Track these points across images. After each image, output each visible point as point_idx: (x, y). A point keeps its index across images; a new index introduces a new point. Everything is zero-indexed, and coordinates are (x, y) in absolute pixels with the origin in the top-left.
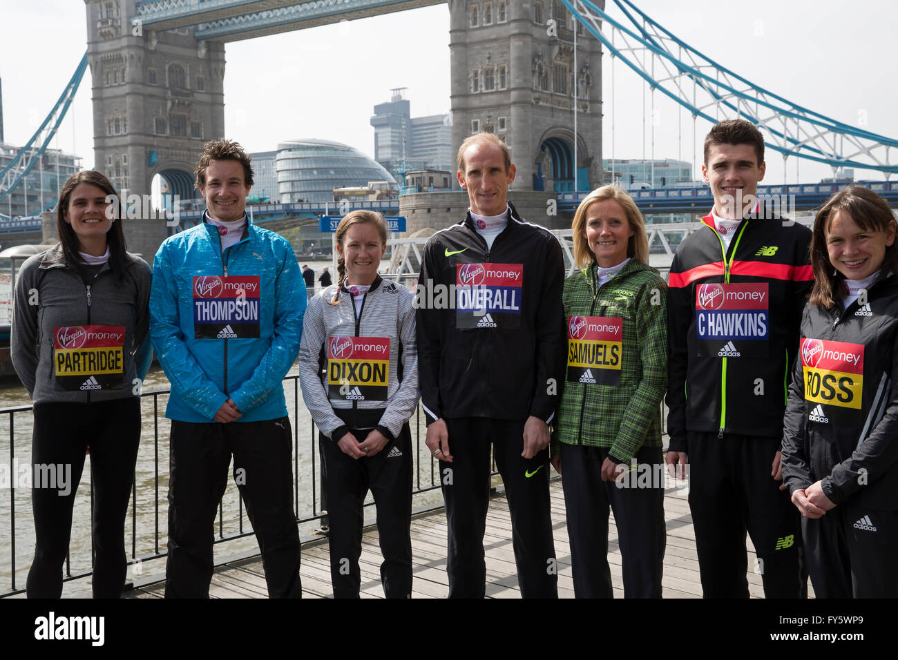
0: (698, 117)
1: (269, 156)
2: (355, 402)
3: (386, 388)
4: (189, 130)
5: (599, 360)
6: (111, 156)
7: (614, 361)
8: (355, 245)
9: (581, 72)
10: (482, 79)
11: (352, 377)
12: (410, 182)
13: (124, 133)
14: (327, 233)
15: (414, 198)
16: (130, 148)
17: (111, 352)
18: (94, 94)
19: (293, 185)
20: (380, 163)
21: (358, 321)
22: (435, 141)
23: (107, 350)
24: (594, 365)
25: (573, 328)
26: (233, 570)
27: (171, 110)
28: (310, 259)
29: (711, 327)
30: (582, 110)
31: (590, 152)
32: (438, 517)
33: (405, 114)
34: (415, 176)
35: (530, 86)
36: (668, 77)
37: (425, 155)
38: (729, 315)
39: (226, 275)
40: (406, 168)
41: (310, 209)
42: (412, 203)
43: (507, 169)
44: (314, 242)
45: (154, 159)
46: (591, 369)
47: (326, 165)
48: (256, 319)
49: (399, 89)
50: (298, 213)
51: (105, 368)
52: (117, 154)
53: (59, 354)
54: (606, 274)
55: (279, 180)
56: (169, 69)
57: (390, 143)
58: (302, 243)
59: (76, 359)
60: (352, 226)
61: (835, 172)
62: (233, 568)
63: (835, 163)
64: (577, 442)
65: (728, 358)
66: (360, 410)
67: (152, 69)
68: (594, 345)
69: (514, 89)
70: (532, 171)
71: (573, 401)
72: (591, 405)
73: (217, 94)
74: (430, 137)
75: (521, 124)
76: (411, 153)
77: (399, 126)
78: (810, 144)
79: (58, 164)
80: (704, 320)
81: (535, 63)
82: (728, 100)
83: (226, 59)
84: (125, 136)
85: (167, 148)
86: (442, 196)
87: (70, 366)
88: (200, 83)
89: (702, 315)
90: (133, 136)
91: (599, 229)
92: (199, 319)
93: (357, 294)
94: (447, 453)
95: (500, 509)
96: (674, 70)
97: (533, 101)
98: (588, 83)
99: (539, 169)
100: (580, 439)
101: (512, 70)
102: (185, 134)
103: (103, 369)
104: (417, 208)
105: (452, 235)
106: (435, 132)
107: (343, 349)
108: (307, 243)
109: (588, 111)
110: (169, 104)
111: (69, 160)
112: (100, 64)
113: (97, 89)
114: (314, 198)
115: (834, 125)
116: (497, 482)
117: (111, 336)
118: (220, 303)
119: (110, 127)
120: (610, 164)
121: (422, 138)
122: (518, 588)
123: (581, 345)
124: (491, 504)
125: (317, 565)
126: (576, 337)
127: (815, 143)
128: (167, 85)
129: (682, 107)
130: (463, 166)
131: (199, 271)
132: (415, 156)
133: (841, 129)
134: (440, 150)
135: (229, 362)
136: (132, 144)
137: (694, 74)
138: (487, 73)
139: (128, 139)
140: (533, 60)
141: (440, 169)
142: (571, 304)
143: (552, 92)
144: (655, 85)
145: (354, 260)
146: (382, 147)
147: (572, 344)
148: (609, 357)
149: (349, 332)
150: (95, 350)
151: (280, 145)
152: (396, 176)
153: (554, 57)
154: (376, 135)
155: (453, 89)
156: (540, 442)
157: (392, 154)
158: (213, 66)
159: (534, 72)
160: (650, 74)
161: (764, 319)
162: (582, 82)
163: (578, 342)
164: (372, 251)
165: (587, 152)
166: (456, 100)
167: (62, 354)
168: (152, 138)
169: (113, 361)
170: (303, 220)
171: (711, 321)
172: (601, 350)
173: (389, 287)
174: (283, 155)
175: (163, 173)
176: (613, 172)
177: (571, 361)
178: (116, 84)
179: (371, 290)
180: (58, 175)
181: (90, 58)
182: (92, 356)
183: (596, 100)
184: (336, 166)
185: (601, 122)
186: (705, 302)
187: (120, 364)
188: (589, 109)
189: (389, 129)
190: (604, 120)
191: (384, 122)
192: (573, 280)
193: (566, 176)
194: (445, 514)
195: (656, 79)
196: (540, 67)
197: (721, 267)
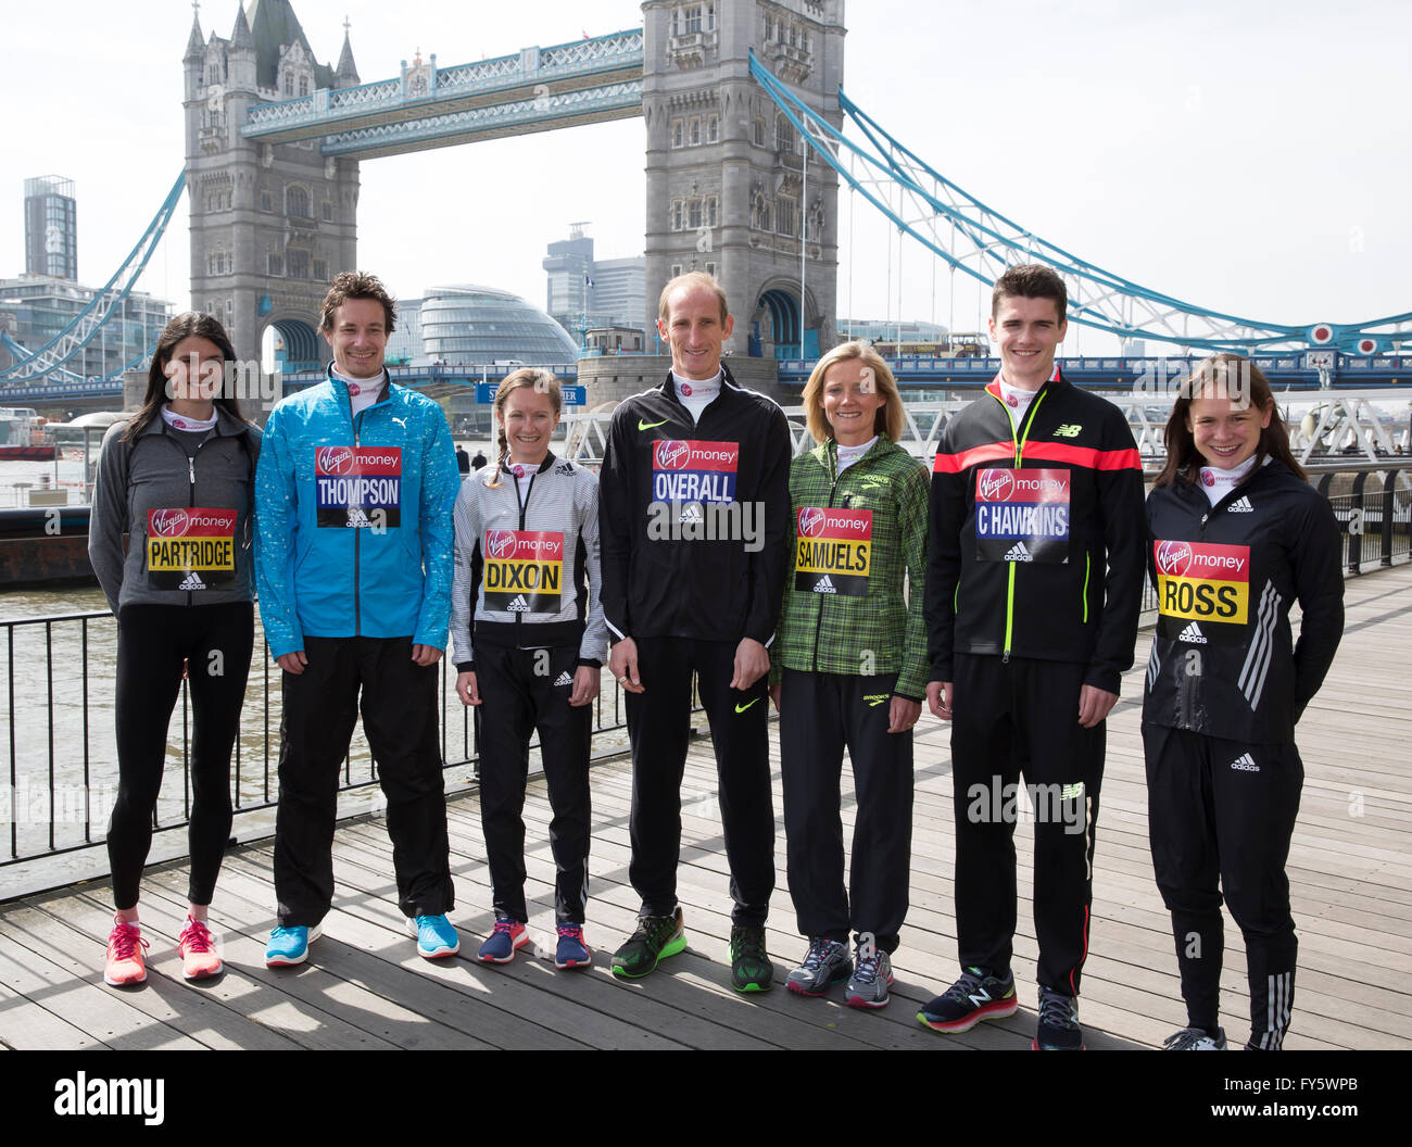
0: (957, 269)
1: (413, 305)
2: (519, 615)
3: (559, 596)
4: (311, 271)
5: (840, 564)
6: (212, 302)
7: (861, 565)
8: (518, 415)
9: (811, 208)
10: (685, 214)
11: (515, 583)
12: (592, 342)
13: (228, 273)
14: (485, 405)
15: (597, 362)
16: (236, 292)
17: (219, 543)
18: (192, 223)
19: (442, 342)
20: (554, 317)
21: (523, 511)
22: (625, 291)
23: (213, 540)
24: (834, 571)
25: (804, 522)
26: (362, 825)
27: (289, 244)
28: (463, 438)
29: (996, 523)
30: (811, 257)
31: (821, 309)
32: (622, 763)
33: (587, 256)
34: (598, 335)
35: (747, 224)
36: (920, 217)
37: (611, 309)
38: (1019, 509)
39: (358, 445)
40: (588, 324)
41: (464, 374)
42: (595, 369)
43: (723, 322)
44: (467, 416)
45: (267, 307)
46: (830, 575)
47: (485, 319)
48: (396, 502)
49: (580, 224)
50: (448, 379)
51: (211, 563)
52: (219, 299)
53: (154, 544)
54: (849, 456)
55: (425, 336)
56: (288, 192)
57: (566, 292)
58: (453, 418)
59: (175, 550)
60: (515, 391)
61: (1123, 343)
62: (362, 822)
63: (1124, 332)
64: (810, 668)
65: (1017, 562)
66: (526, 624)
67: (266, 191)
68: (834, 545)
69: (727, 227)
70: (748, 332)
71: (805, 616)
72: (830, 621)
73: (345, 225)
74: (617, 286)
75: (735, 272)
76: (594, 307)
77: (579, 271)
78: (1093, 308)
79: (145, 311)
80: (986, 514)
81: (753, 196)
82: (994, 250)
83: (361, 181)
84: (230, 276)
85: (284, 293)
86: (632, 361)
87: (167, 559)
88: (327, 211)
89: (983, 509)
90: (240, 277)
91: (840, 396)
92: (323, 502)
93: (522, 475)
94: (636, 681)
95: (702, 755)
96: (928, 209)
97: (750, 243)
98: (820, 223)
99: (756, 330)
100: (815, 664)
101: (725, 204)
102: (306, 276)
103: (208, 564)
104: (601, 375)
105: (647, 402)
106: (625, 280)
107: (503, 546)
108: (459, 418)
109: (820, 258)
110: (287, 237)
111: (159, 306)
112: (200, 185)
113: (197, 215)
114: (469, 359)
115: (1122, 285)
116: (699, 721)
117: (219, 522)
118: (350, 481)
119: (211, 265)
120: (845, 326)
121: (609, 287)
122: (725, 852)
123: (816, 545)
124: (691, 749)
125: (469, 821)
126: (808, 535)
127: (1099, 307)
128: (285, 213)
129: (937, 256)
130: (666, 314)
131: (323, 440)
132: (598, 310)
133: (1130, 289)
134: (631, 302)
135: (361, 557)
136: (237, 288)
137: (952, 214)
138: (692, 207)
139: (234, 281)
140: (751, 192)
141: (631, 327)
142: (802, 493)
143: (775, 232)
144: (903, 227)
145: (516, 435)
146: (558, 297)
147: (802, 543)
148: (854, 560)
149: (511, 525)
150: (199, 539)
151: (426, 292)
152: (575, 334)
153: (777, 189)
154: (550, 280)
155: (648, 225)
156: (756, 670)
157: (570, 306)
158: (344, 189)
159: (752, 206)
160: (897, 213)
161: (1064, 514)
162: (813, 221)
163: (812, 541)
164: (541, 424)
165: (817, 309)
166: (652, 239)
167: (158, 544)
168: (264, 280)
169: (221, 554)
170: (455, 388)
171: (996, 515)
172: (843, 551)
173: (564, 467)
174: (431, 304)
175: (276, 325)
176: (849, 336)
177: (801, 565)
178: (221, 210)
179: (541, 471)
180: (145, 324)
181: (188, 177)
182: (195, 546)
183: (830, 245)
184: (498, 319)
185: (835, 272)
186: (989, 492)
187: (230, 558)
188: (820, 255)
189: (565, 275)
190: (839, 269)
191: (561, 265)
192: (802, 461)
193: (791, 339)
194: (630, 761)
195: (905, 220)
196: (760, 198)
197: (1010, 448)
